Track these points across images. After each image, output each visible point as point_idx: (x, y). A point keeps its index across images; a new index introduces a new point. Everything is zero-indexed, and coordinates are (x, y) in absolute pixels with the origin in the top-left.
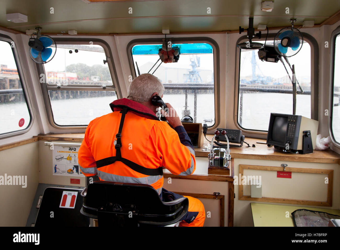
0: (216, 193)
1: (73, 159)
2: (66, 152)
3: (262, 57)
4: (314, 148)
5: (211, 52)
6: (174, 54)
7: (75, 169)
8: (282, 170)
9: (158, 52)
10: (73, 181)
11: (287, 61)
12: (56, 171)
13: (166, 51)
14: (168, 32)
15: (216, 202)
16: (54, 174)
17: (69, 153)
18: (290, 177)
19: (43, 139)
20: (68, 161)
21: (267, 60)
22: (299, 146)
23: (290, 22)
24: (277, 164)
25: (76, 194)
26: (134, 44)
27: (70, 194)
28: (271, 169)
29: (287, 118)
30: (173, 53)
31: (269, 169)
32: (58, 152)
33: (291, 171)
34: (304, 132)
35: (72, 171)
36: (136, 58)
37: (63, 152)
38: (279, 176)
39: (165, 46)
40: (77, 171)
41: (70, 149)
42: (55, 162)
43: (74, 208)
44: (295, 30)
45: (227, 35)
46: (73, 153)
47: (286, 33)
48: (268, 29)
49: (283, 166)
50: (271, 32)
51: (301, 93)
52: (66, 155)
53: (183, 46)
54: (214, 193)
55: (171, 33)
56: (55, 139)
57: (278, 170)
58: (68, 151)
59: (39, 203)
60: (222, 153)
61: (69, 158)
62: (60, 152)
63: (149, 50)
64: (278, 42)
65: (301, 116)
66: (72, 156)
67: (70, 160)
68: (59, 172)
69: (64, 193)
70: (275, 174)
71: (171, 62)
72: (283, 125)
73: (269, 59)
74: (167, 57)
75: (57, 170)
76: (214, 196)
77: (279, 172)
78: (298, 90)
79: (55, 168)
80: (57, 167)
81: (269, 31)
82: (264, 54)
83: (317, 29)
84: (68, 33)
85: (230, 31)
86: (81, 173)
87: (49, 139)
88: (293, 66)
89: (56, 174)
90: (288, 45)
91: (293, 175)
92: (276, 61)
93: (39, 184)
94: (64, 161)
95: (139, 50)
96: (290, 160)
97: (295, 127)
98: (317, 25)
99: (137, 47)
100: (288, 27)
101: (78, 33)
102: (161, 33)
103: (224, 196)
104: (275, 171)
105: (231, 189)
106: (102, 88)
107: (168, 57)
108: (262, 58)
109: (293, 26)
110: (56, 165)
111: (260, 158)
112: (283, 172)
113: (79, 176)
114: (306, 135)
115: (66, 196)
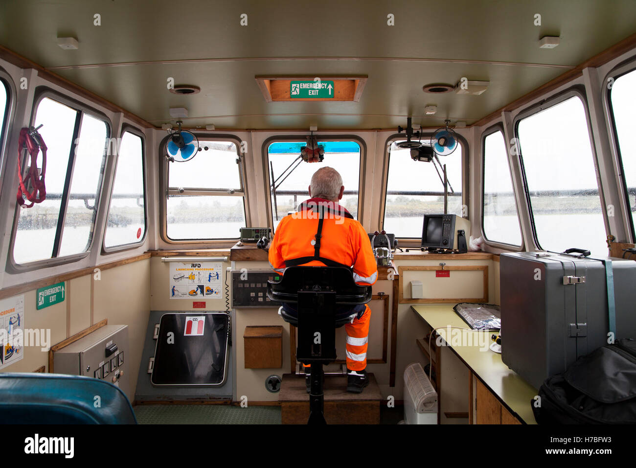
0: (380, 293)
1: (197, 278)
2: (188, 269)
3: (415, 156)
4: (468, 249)
5: (358, 152)
6: (320, 153)
7: (199, 290)
8: (440, 269)
9: (300, 150)
10: (196, 304)
11: (438, 161)
12: (173, 294)
13: (312, 149)
14: (316, 129)
15: (381, 303)
16: (171, 298)
17: (192, 271)
18: (448, 276)
19: (158, 255)
20: (190, 281)
21: (419, 160)
22: (455, 246)
23: (444, 123)
24: (435, 263)
25: (203, 318)
26: (272, 141)
27: (196, 320)
28: (429, 269)
29: (442, 218)
30: (318, 152)
31: (428, 269)
32: (177, 270)
33: (449, 269)
34: (458, 231)
35: (195, 292)
36: (272, 157)
37: (184, 269)
38: (437, 276)
39: (311, 143)
40: (202, 292)
41: (193, 266)
42: (172, 283)
43: (203, 334)
44: (449, 130)
45: (375, 133)
46: (197, 271)
47: (442, 133)
48: (422, 128)
49: (442, 265)
50: (425, 131)
51: (453, 194)
52: (187, 274)
53: (327, 144)
54: (379, 293)
55: (319, 130)
56: (174, 254)
57: (437, 269)
58: (191, 268)
59: (156, 333)
60: (386, 252)
61: (192, 277)
62: (179, 269)
63: (288, 148)
64: (434, 141)
65: (455, 215)
66: (196, 274)
67: (193, 279)
68: (178, 295)
69: (188, 319)
70: (434, 273)
71: (316, 162)
72: (435, 229)
73: (422, 158)
74: (311, 156)
75: (176, 293)
76: (379, 297)
77: (437, 272)
78: (449, 190)
79: (173, 290)
80: (175, 288)
81: (423, 130)
82: (417, 153)
83: (467, 129)
84: (205, 128)
85: (381, 129)
86: (207, 294)
87: (166, 254)
88: (445, 166)
89: (174, 298)
90: (445, 145)
91: (451, 273)
92: (429, 161)
93: (151, 311)
94: (185, 281)
95: (277, 148)
96: (448, 258)
97: (451, 226)
98: (468, 126)
99: (275, 145)
100: (443, 127)
101: (215, 128)
102: (308, 130)
103: (388, 296)
104: (434, 270)
105: (396, 287)
106: (230, 192)
107: (314, 156)
108: (414, 158)
109: (447, 127)
110: (174, 287)
111: (419, 258)
112: (442, 271)
113: (204, 298)
114: (461, 233)
115: (190, 323)
